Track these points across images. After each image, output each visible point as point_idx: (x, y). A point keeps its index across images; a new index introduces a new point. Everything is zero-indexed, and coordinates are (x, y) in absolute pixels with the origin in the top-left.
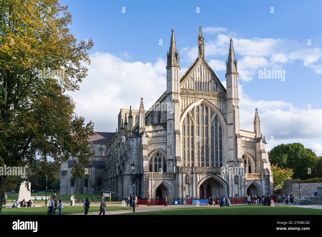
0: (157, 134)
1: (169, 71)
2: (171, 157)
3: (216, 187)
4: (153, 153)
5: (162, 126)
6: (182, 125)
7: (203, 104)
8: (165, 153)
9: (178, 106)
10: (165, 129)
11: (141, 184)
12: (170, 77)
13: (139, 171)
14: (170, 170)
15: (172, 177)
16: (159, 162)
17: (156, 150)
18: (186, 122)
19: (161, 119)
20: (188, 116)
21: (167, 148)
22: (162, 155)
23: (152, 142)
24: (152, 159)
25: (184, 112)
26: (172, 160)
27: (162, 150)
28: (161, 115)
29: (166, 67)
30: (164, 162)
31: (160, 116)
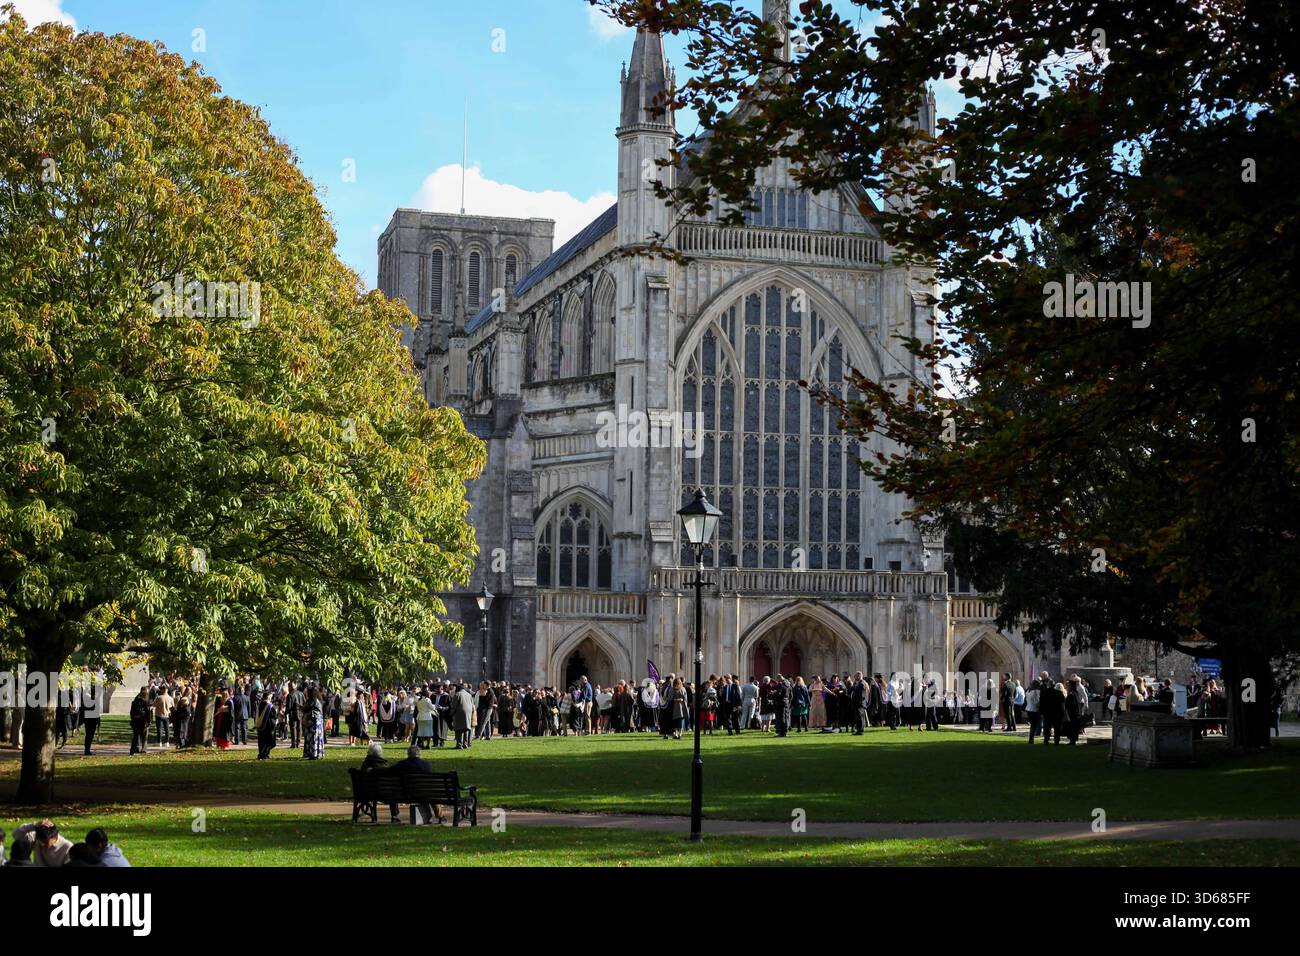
0: (574, 423)
1: (627, 148)
2: (633, 525)
3: (823, 655)
4: (552, 504)
5: (595, 389)
6: (681, 378)
7: (778, 286)
8: (606, 507)
9: (664, 307)
10: (609, 400)
11: (504, 635)
12: (633, 175)
13: (494, 582)
14: (623, 580)
15: (631, 610)
16: (579, 542)
17: (568, 493)
18: (699, 367)
19: (593, 341)
20: (709, 340)
21: (616, 484)
22: (594, 513)
23: (550, 457)
24: (549, 528)
25: (693, 324)
26: (636, 537)
27: (592, 491)
28: (596, 326)
29: (616, 132)
30: (601, 543)
31: (591, 328)
